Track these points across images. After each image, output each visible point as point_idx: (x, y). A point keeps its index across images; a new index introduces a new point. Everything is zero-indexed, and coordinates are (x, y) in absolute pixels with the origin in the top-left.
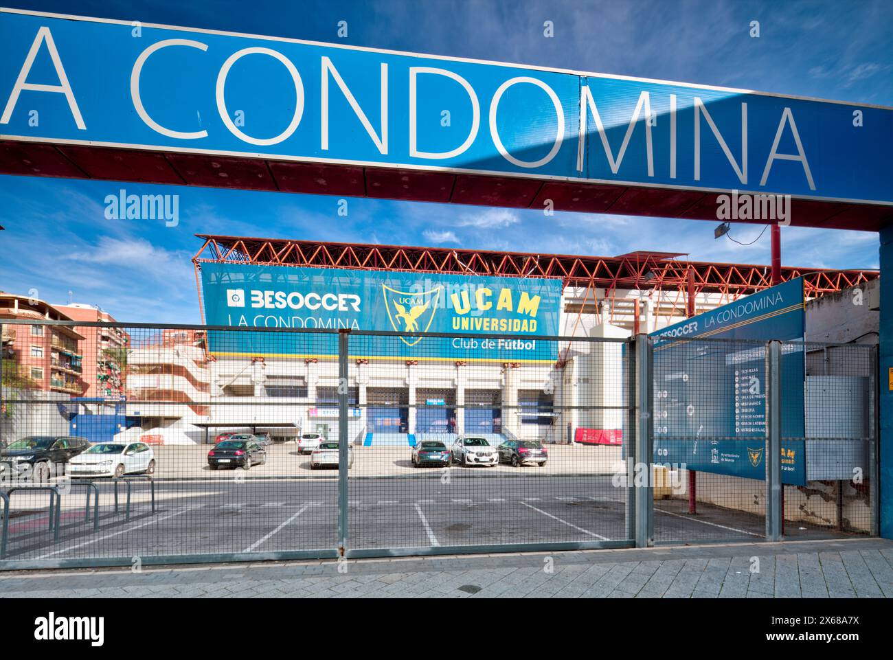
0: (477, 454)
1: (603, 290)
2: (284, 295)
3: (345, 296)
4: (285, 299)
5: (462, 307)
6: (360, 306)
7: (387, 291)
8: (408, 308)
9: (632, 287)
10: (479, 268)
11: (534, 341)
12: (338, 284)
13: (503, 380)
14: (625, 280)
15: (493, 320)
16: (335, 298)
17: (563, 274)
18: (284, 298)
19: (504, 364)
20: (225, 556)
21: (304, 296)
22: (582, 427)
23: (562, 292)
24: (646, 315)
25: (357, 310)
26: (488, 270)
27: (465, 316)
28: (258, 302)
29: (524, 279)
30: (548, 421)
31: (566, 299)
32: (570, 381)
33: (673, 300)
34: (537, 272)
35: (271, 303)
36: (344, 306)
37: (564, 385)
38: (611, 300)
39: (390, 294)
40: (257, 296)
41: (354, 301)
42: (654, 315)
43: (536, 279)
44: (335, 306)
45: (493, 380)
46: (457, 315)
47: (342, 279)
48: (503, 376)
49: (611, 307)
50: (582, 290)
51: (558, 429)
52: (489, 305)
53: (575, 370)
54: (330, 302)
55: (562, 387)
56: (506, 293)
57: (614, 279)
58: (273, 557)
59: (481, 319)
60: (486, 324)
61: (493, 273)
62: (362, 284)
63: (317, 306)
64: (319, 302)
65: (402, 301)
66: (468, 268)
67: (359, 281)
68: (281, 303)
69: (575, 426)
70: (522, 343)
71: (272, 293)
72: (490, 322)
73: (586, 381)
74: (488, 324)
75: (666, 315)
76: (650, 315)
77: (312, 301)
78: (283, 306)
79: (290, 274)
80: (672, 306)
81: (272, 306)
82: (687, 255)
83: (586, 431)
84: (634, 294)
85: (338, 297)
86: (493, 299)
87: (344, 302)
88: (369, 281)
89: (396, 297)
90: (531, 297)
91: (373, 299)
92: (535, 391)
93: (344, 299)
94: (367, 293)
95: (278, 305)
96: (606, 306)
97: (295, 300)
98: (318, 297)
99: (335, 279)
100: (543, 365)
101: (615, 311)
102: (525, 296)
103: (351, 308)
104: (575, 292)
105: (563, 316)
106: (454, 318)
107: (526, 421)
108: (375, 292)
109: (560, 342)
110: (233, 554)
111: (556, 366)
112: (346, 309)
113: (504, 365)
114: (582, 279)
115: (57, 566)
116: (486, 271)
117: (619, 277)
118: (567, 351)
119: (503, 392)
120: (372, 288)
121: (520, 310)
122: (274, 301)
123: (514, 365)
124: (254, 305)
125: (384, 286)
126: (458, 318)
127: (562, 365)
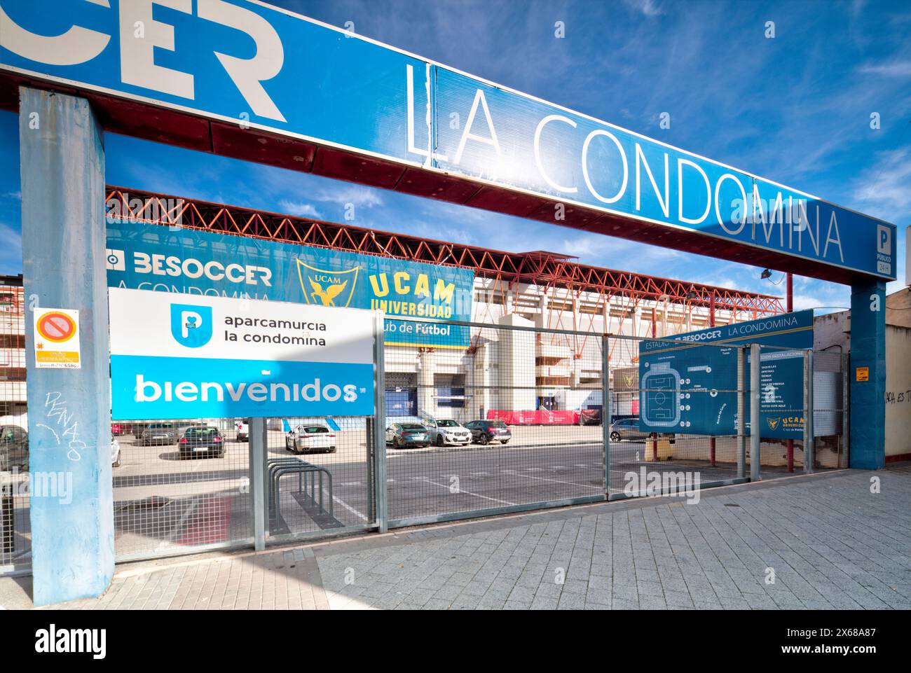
0: (455, 434)
1: (507, 282)
2: (178, 261)
3: (254, 268)
4: (180, 265)
5: (381, 289)
6: (270, 281)
7: (302, 266)
8: (325, 286)
9: (529, 282)
10: (396, 251)
11: (449, 326)
12: (244, 254)
13: (420, 365)
14: (526, 275)
15: (411, 304)
16: (241, 269)
17: (473, 265)
18: (177, 264)
19: (420, 348)
20: (541, 504)
21: (204, 265)
22: (494, 409)
23: (472, 282)
24: (542, 308)
25: (268, 284)
26: (406, 254)
27: (383, 298)
28: (143, 267)
29: (440, 266)
30: (459, 404)
31: (476, 288)
32: (481, 366)
33: (564, 296)
34: (450, 261)
35: (160, 269)
36: (252, 278)
37: (475, 370)
38: (514, 293)
39: (305, 272)
40: (143, 259)
41: (264, 274)
42: (548, 308)
43: (449, 268)
44: (241, 279)
45: (410, 364)
46: (376, 297)
47: (250, 249)
48: (419, 361)
49: (514, 299)
50: (490, 281)
51: (469, 411)
52: (407, 289)
53: (486, 356)
54: (235, 273)
55: (473, 372)
56: (423, 279)
57: (518, 274)
58: (569, 503)
59: (399, 303)
60: (404, 308)
61: (411, 258)
62: (272, 255)
63: (221, 276)
64: (223, 272)
65: (318, 278)
66: (385, 251)
67: (267, 252)
68: (174, 270)
69: (487, 408)
70: (438, 329)
71: (163, 257)
72: (408, 306)
73: (496, 366)
74: (406, 308)
75: (557, 309)
76: (545, 308)
77: (214, 271)
78: (177, 273)
79: (185, 237)
80: (562, 302)
81: (163, 273)
82: (577, 258)
83: (497, 413)
84: (532, 289)
85: (245, 269)
86: (412, 283)
87: (253, 275)
88: (280, 254)
89: (312, 273)
90: (446, 285)
91: (285, 274)
92: (448, 375)
93: (252, 271)
94: (280, 268)
95: (169, 271)
96: (510, 298)
97: (193, 268)
98: (221, 267)
99: (241, 248)
100: (457, 350)
101: (518, 303)
102: (440, 282)
103: (260, 281)
104: (484, 282)
105: (474, 304)
106: (373, 300)
107: (442, 404)
108: (288, 266)
109: (471, 327)
110: (546, 503)
111: (468, 352)
112: (255, 282)
113: (420, 350)
114: (489, 271)
115: (436, 521)
116: (404, 256)
117: (521, 273)
118: (478, 338)
119: (418, 376)
120: (285, 262)
121: (436, 297)
122: (165, 266)
123: (430, 350)
124: (138, 270)
125: (298, 261)
126: (377, 301)
127: (473, 351)
